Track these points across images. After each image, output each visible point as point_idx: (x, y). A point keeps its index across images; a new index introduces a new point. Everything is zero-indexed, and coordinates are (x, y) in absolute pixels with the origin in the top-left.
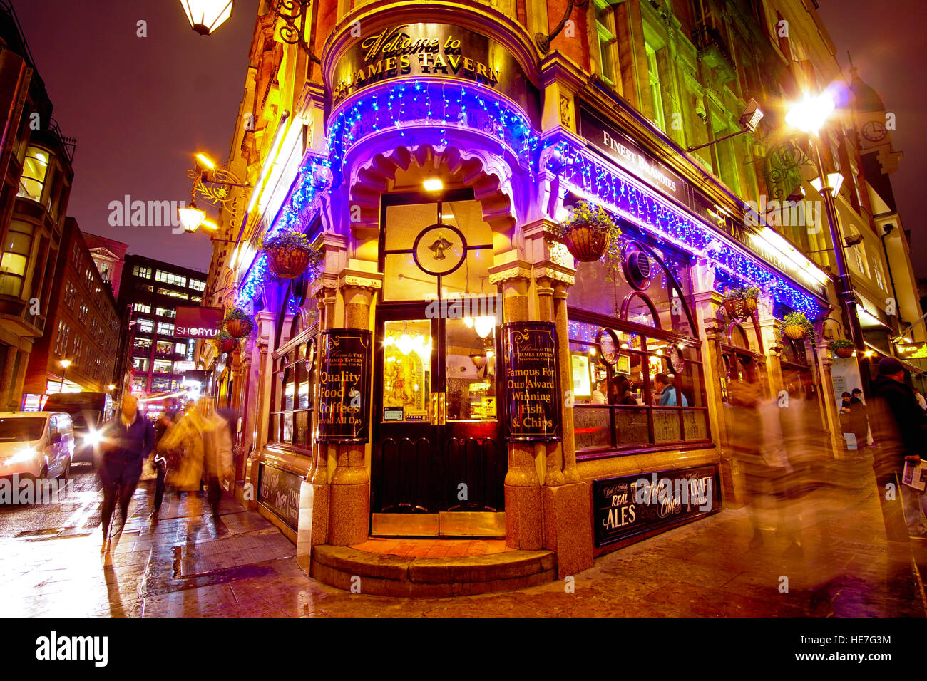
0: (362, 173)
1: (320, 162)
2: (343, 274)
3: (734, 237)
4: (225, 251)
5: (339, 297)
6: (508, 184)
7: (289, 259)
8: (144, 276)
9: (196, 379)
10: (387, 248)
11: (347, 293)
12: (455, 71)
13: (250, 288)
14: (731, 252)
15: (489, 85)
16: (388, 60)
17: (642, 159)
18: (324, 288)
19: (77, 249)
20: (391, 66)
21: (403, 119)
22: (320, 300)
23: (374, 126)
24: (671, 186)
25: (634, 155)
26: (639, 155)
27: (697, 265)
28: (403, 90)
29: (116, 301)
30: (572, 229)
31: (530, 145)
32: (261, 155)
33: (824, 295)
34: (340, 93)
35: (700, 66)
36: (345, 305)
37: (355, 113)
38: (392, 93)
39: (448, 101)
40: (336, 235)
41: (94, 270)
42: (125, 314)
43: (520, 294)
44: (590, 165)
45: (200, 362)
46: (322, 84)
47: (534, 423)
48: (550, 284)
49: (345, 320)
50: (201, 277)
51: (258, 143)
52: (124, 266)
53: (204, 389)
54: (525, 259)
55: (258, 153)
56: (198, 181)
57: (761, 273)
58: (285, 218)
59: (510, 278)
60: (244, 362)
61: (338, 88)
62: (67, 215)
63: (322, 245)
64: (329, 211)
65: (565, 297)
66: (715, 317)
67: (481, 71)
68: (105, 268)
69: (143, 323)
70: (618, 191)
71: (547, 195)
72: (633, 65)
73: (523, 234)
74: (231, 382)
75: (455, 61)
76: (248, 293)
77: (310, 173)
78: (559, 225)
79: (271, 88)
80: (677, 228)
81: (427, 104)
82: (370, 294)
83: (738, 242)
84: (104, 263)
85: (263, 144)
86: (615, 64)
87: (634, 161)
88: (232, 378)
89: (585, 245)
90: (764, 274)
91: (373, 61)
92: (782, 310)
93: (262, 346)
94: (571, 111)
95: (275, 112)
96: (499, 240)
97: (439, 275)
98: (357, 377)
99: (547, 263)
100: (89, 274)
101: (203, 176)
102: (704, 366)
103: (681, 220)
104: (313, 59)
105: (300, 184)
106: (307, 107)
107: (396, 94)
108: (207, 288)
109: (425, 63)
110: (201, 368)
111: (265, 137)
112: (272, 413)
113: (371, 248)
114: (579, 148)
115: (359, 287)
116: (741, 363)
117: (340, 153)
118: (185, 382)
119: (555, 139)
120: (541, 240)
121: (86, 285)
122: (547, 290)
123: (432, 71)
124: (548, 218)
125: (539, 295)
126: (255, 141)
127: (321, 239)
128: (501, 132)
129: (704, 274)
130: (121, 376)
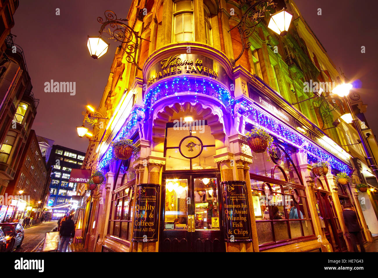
0: (159, 114)
1: (140, 109)
2: (148, 158)
3: (313, 140)
4: (94, 145)
5: (146, 169)
6: (222, 119)
7: (125, 151)
8: (60, 154)
9: (76, 200)
10: (167, 146)
11: (150, 167)
12: (200, 72)
13: (104, 162)
14: (313, 147)
15: (214, 78)
16: (172, 68)
17: (275, 108)
18: (140, 164)
19: (34, 143)
20: (173, 70)
21: (179, 91)
22: (137, 170)
23: (166, 94)
24: (287, 119)
25: (272, 106)
26: (274, 107)
27: (299, 152)
28: (178, 80)
29: (47, 164)
30: (252, 138)
31: (231, 102)
32: (113, 106)
33: (350, 164)
34: (151, 81)
35: (290, 72)
36: (149, 172)
37: (157, 89)
38: (174, 81)
39: (197, 84)
40: (146, 140)
41: (39, 151)
42: (49, 169)
43: (229, 168)
44: (255, 111)
45: (79, 192)
46: (142, 78)
47: (239, 232)
48: (242, 163)
49: (148, 179)
50: (83, 154)
51: (112, 101)
52: (52, 149)
53: (80, 204)
54: (230, 151)
55: (111, 105)
56: (86, 116)
57: (325, 155)
58: (123, 133)
59: (224, 161)
60: (98, 194)
61: (150, 79)
62: (31, 129)
63: (139, 145)
64: (143, 130)
65: (249, 169)
66: (310, 175)
67: (211, 73)
68: (44, 150)
69: (57, 173)
70: (267, 122)
71: (238, 124)
72: (267, 71)
73: (229, 140)
74: (92, 203)
75: (200, 69)
76: (103, 164)
77: (135, 114)
78: (245, 137)
79: (119, 80)
80: (291, 136)
81: (189, 85)
82: (160, 167)
83: (315, 142)
84: (44, 148)
85: (114, 102)
86: (259, 71)
87: (272, 109)
88: (92, 201)
89: (258, 146)
90: (327, 156)
91: (166, 68)
92: (336, 171)
93: (107, 188)
94: (246, 89)
95: (120, 89)
96: (218, 143)
97: (191, 158)
98: (153, 207)
99: (241, 154)
100: (37, 153)
101: (89, 115)
102: (308, 199)
103: (292, 134)
104: (139, 68)
105: (131, 118)
106: (135, 87)
107: (175, 81)
108: (85, 159)
109: (188, 69)
110: (79, 194)
111: (115, 99)
112: (110, 220)
113: (161, 146)
114: (251, 103)
115: (155, 164)
116: (322, 196)
117: (150, 105)
118: (71, 201)
119: (241, 100)
120: (237, 143)
121: (35, 158)
122: (241, 166)
123: (190, 72)
124: (239, 133)
125: (238, 168)
126: (111, 100)
127: (139, 142)
128: (220, 97)
129: (303, 156)
130: (44, 197)
